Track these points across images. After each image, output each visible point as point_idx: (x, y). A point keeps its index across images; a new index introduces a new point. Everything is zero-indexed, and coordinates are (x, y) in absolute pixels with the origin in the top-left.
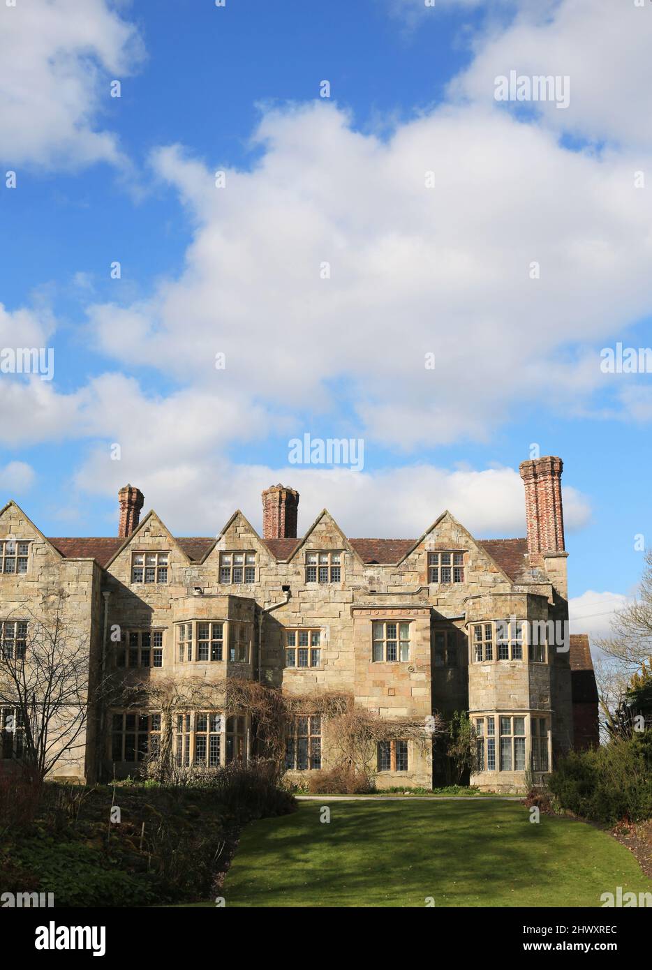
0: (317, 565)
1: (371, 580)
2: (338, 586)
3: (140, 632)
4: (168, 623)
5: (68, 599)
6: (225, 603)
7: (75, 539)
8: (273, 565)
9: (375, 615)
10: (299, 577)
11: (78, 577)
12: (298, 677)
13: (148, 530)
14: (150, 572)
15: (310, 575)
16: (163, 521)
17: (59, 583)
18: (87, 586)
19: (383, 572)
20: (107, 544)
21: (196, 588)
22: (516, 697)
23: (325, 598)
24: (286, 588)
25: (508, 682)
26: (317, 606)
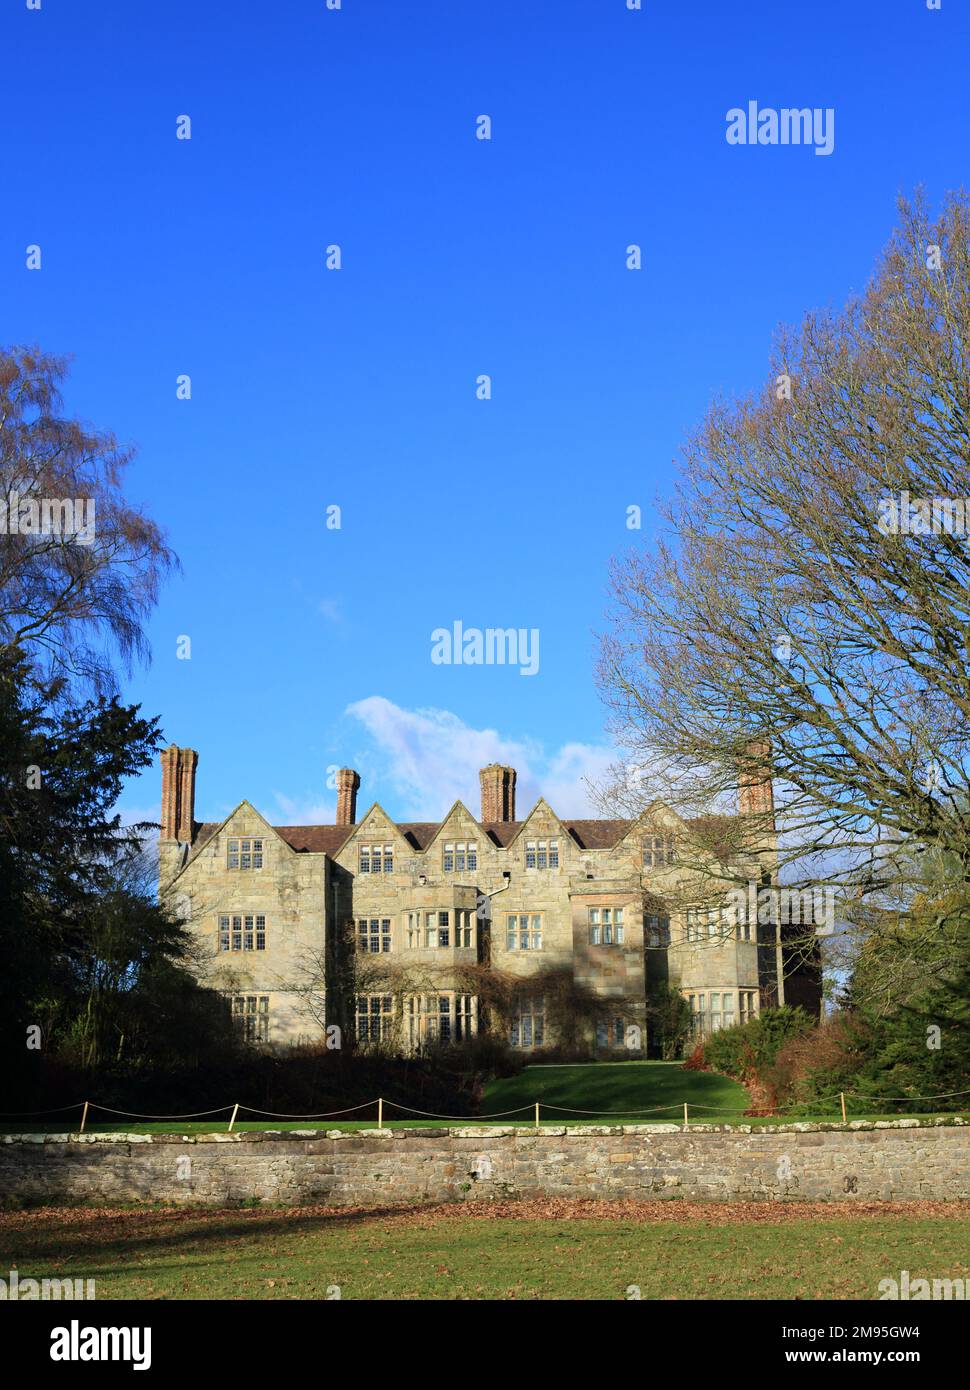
0: (536, 852)
1: (588, 865)
2: (557, 871)
3: (368, 920)
4: (397, 910)
5: (303, 892)
6: (450, 893)
7: (298, 827)
8: (493, 852)
9: (591, 900)
10: (519, 864)
11: (311, 871)
12: (521, 959)
13: (373, 821)
14: (377, 862)
15: (530, 860)
16: (386, 812)
17: (293, 877)
18: (320, 878)
19: (599, 857)
20: (331, 832)
21: (421, 877)
22: (724, 974)
23: (544, 884)
24: (507, 874)
25: (718, 960)
26: (536, 891)
